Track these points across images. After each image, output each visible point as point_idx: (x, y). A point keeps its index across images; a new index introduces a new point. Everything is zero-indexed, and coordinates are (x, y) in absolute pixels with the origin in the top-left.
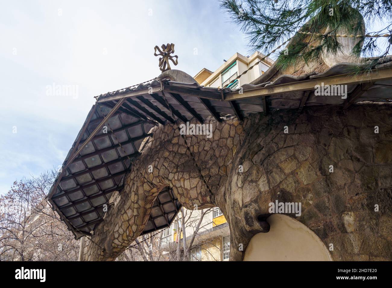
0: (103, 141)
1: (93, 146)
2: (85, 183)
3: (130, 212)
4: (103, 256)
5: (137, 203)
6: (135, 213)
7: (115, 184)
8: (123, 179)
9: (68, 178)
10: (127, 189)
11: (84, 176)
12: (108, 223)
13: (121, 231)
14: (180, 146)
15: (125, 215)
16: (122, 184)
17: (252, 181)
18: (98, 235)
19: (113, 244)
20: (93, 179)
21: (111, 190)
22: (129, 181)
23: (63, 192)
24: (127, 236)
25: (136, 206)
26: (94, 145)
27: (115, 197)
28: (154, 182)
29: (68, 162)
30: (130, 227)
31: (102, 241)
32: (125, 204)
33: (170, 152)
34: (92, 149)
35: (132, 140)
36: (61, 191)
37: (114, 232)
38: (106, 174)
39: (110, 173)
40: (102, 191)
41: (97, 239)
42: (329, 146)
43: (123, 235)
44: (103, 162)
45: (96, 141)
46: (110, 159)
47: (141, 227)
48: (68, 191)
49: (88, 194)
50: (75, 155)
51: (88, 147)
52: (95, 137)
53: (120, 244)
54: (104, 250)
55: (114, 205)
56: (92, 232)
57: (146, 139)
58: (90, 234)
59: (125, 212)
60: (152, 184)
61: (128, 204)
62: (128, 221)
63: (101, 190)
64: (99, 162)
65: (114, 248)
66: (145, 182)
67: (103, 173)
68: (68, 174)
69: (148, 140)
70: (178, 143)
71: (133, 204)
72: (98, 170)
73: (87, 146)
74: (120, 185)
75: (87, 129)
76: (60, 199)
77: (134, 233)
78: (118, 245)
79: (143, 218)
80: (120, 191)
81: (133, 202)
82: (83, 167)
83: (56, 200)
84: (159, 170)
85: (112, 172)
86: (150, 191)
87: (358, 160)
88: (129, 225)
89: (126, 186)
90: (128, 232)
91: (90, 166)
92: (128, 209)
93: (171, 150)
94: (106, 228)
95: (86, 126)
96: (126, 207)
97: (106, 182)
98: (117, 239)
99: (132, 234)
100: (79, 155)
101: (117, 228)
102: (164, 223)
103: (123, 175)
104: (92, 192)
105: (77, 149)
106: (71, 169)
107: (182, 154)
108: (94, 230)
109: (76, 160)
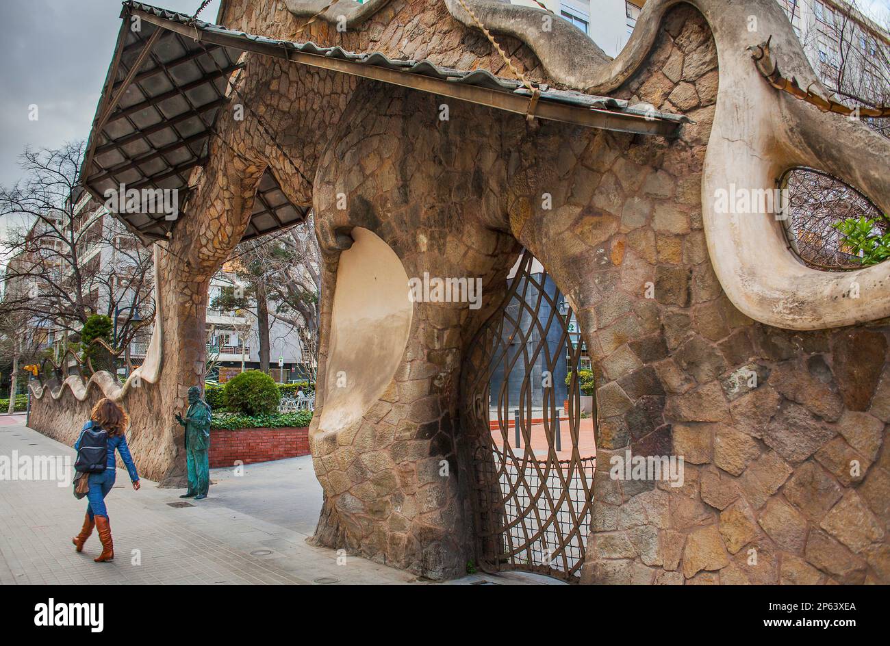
0: (157, 82)
1: (139, 91)
2: (139, 155)
3: (218, 205)
4: (189, 272)
5: (227, 189)
6: (227, 207)
7: (193, 155)
8: (206, 145)
9: (108, 148)
10: (214, 163)
11: (136, 143)
12: (192, 220)
13: (210, 234)
14: (281, 96)
15: (212, 209)
16: (206, 153)
17: (328, 183)
18: (179, 239)
19: (200, 255)
20: (152, 147)
21: (189, 166)
22: (216, 149)
23: (105, 172)
24: (220, 243)
25: (227, 194)
26: (142, 90)
27: (198, 175)
28: (247, 156)
29: (100, 120)
30: (222, 229)
31: (185, 249)
32: (211, 191)
33: (267, 106)
34: (138, 97)
35: (209, 77)
36: (101, 170)
37: (199, 235)
38: (175, 139)
39: (180, 137)
40: (172, 167)
41: (178, 246)
42: (417, 138)
43: (213, 240)
44: (164, 118)
45: (142, 82)
46: (175, 113)
47: (239, 228)
48: (113, 169)
49: (149, 172)
50: (112, 108)
51: (132, 93)
52: (140, 75)
53: (212, 254)
54: (189, 264)
55: (197, 189)
56: (169, 234)
57: (236, 73)
58: (166, 238)
59: (212, 205)
60: (246, 159)
61: (215, 191)
62: (218, 218)
63: (170, 165)
64: (156, 119)
65: (203, 260)
66: (235, 156)
67: (166, 136)
68: (105, 142)
69: (239, 75)
70: (278, 91)
71: (221, 191)
72: (159, 132)
73: (128, 91)
74: (202, 156)
75: (121, 61)
76: (101, 183)
77: (229, 238)
78: (209, 256)
79: (241, 214)
80: (204, 166)
81: (222, 188)
82: (129, 129)
83: (97, 185)
84: (253, 138)
85: (184, 135)
86: (245, 170)
87: (440, 163)
88: (221, 225)
89: (212, 157)
90: (220, 235)
91: (141, 126)
92: (216, 199)
93: (268, 102)
94: (189, 228)
95: (119, 57)
96: (213, 195)
97: (177, 151)
98: (205, 246)
99: (226, 240)
100: (118, 108)
101: (203, 230)
102: (295, 215)
103: (206, 139)
104: (155, 170)
105: (111, 98)
106: (109, 132)
107: (284, 113)
108: (171, 231)
109: (114, 116)
